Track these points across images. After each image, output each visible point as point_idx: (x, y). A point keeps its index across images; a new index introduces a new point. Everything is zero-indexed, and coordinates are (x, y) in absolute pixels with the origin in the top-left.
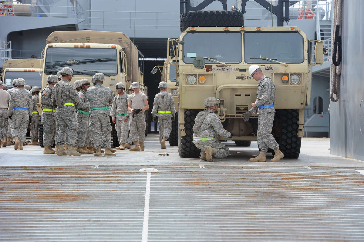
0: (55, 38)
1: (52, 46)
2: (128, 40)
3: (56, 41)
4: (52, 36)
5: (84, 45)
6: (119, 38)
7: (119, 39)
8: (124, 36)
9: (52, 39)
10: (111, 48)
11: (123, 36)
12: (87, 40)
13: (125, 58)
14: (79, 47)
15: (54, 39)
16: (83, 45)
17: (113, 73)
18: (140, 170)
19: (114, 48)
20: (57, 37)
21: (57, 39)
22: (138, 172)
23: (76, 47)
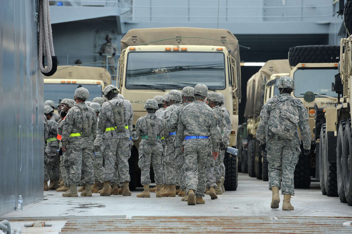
0: (133, 38)
1: (134, 49)
2: (235, 39)
3: (134, 42)
4: (129, 35)
5: (179, 47)
6: (222, 37)
7: (222, 39)
8: (228, 34)
9: (129, 40)
10: (216, 51)
11: (226, 35)
12: (177, 40)
13: (234, 65)
14: (172, 50)
15: (133, 40)
16: (177, 48)
17: (219, 87)
18: (345, 224)
19: (220, 52)
20: (136, 37)
21: (136, 40)
22: (342, 226)
23: (168, 51)
